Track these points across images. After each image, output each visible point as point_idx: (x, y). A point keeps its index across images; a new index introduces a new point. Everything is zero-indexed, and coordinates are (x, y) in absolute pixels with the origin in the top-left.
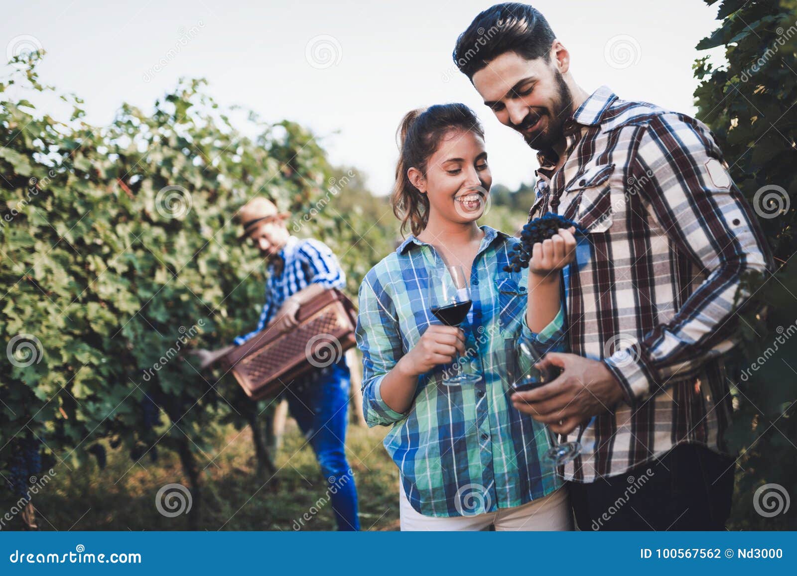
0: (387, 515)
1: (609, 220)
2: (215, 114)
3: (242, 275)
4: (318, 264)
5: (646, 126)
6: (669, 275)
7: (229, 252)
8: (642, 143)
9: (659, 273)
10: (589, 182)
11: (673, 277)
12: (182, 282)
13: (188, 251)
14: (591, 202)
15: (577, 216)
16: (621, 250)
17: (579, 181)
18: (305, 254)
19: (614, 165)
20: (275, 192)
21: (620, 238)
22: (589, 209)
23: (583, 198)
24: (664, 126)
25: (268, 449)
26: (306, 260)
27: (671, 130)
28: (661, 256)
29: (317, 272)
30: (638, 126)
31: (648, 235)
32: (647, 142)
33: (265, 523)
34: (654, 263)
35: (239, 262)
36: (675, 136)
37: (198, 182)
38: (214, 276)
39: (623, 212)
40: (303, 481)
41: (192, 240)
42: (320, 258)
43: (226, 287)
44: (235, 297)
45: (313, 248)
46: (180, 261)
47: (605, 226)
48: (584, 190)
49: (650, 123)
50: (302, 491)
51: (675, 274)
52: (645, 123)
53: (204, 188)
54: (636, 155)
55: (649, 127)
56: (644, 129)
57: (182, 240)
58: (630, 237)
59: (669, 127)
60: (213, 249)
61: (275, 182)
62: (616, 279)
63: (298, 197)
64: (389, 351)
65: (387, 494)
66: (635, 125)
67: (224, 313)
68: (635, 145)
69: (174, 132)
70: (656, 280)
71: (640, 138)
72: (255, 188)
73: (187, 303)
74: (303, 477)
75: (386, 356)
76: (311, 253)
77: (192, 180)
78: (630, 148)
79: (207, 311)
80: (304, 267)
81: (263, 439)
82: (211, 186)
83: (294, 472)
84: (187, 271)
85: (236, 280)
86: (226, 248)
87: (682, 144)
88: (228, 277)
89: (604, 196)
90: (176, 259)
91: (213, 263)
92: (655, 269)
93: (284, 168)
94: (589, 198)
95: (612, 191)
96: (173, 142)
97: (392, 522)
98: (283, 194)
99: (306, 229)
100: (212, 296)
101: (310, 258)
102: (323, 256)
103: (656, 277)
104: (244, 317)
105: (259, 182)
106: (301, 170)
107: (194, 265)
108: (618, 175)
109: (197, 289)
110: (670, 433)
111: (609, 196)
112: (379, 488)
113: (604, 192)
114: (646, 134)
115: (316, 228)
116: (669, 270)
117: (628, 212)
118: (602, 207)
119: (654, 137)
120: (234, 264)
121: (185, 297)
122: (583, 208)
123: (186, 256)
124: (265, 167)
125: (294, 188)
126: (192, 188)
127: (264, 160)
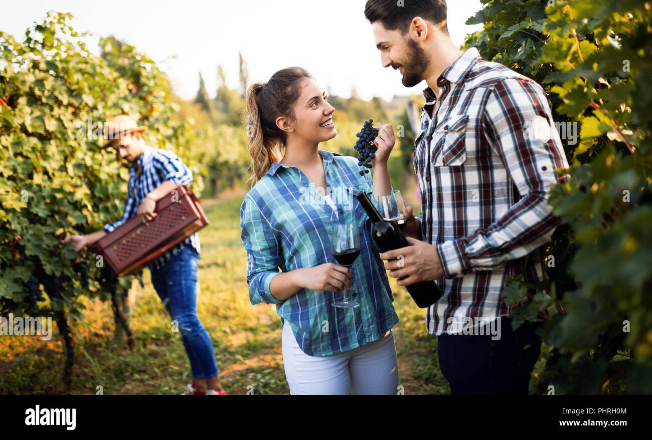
0: (224, 362)
1: (464, 157)
2: (74, 41)
3: (103, 176)
4: (169, 167)
5: (492, 88)
6: (506, 198)
7: (93, 158)
8: (489, 101)
9: (498, 196)
10: (451, 128)
11: (508, 199)
12: (56, 183)
13: (59, 157)
14: (452, 143)
15: (442, 152)
16: (472, 178)
17: (444, 125)
18: (158, 161)
19: (468, 116)
20: (126, 107)
21: (472, 169)
22: (450, 148)
23: (446, 140)
24: (506, 89)
25: (125, 315)
26: (159, 166)
27: (510, 93)
28: (501, 184)
29: (168, 173)
30: (487, 88)
31: (492, 168)
32: (493, 101)
33: (127, 374)
34: (496, 188)
35: (100, 165)
36: (512, 98)
37: (65, 99)
38: (80, 177)
39: (473, 151)
40: (153, 339)
41: (60, 149)
42: (170, 162)
43: (91, 186)
44: (97, 194)
45: (164, 155)
46: (52, 165)
47: (461, 161)
48: (447, 133)
49: (496, 86)
50: (154, 347)
51: (510, 198)
52: (491, 86)
53: (70, 105)
54: (485, 110)
55: (494, 90)
56: (490, 91)
57: (53, 148)
58: (479, 169)
59: (508, 90)
60: (79, 155)
61: (125, 99)
62: (468, 199)
63: (144, 111)
64: (267, 249)
65: (222, 346)
66: (486, 87)
67: (90, 208)
68: (484, 103)
69: (43, 57)
70: (496, 201)
71: (488, 97)
72: (110, 103)
73: (62, 199)
74: (154, 336)
75: (265, 253)
76: (162, 159)
77: (60, 98)
78: (481, 104)
79: (78, 206)
80: (158, 171)
81: (121, 309)
82: (76, 103)
83: (144, 333)
84: (57, 174)
85: (99, 180)
86: (90, 154)
87: (515, 103)
88: (93, 179)
89: (461, 139)
90: (50, 163)
91: (78, 166)
92: (496, 193)
93: (131, 87)
94: (451, 139)
95: (467, 136)
96: (43, 66)
97: (230, 367)
98: (134, 109)
99: (153, 136)
100: (82, 193)
101: (162, 164)
102: (171, 160)
103: (496, 199)
104: (106, 210)
105: (112, 99)
106: (145, 89)
107: (63, 169)
108: (472, 124)
109: (68, 188)
110: (495, 309)
111: (464, 140)
112: (217, 342)
113: (461, 137)
114: (492, 95)
115: (160, 137)
116: (506, 194)
117: (477, 151)
118: (459, 147)
119: (497, 98)
120: (96, 167)
121: (59, 196)
122: (446, 147)
123: (57, 161)
124: (118, 87)
125: (142, 103)
126: (60, 104)
127: (115, 80)
